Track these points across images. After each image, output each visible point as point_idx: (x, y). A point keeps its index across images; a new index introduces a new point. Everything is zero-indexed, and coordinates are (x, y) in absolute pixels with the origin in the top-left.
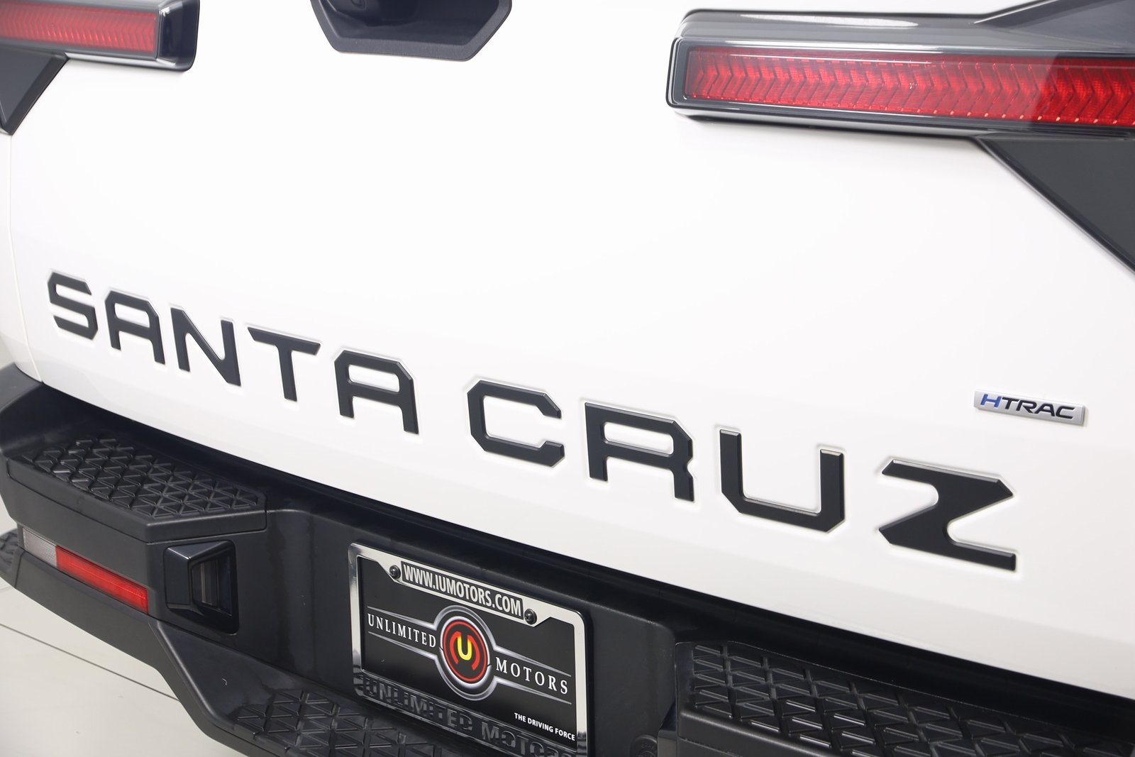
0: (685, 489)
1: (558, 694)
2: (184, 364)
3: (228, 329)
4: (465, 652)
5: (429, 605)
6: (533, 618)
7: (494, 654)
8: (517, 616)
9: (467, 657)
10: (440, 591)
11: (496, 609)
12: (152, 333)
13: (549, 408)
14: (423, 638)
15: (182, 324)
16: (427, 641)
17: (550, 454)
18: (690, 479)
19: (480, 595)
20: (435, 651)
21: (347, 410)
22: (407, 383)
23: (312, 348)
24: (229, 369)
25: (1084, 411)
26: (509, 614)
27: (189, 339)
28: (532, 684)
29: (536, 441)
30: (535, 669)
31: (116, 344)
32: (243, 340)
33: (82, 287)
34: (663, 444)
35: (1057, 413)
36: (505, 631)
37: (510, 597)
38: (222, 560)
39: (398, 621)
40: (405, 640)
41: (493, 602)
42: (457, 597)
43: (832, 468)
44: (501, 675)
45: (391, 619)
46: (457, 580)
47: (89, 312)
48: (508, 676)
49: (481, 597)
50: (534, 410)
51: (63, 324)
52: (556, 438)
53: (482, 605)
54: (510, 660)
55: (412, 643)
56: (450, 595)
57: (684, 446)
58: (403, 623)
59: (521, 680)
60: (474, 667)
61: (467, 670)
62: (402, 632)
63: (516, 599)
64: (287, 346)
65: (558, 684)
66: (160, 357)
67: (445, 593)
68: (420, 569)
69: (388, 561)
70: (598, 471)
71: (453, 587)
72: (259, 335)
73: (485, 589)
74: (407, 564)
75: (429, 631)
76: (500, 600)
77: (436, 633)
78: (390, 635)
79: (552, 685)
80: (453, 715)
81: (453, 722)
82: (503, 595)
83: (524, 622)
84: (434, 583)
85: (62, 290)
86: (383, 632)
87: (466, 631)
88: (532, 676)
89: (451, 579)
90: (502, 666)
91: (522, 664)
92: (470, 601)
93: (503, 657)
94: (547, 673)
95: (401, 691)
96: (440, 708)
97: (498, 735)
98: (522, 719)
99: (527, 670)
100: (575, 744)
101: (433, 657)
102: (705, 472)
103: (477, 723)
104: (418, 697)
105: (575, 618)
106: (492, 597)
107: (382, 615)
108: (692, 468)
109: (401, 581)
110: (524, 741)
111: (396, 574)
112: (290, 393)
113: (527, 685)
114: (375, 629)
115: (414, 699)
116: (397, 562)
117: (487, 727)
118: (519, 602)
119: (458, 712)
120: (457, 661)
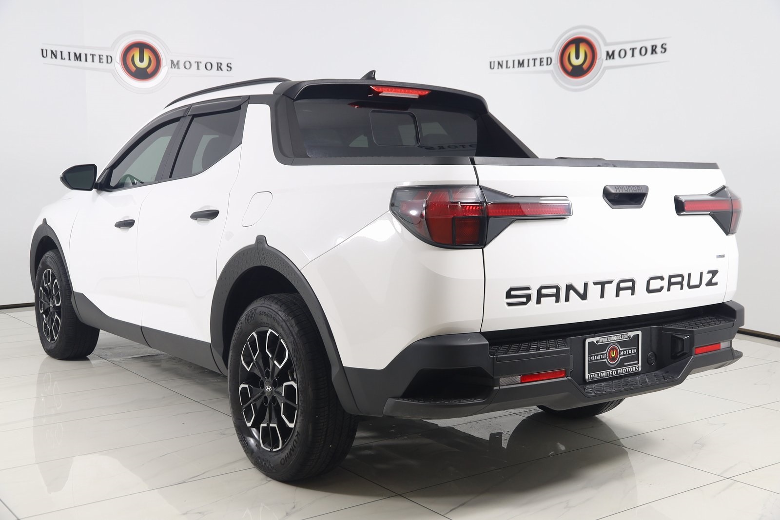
1: (634, 353)
2: (567, 299)
3: (586, 285)
4: (613, 354)
5: (604, 347)
6: (630, 337)
7: (620, 351)
9: (613, 356)
11: (622, 339)
12: (557, 295)
14: (604, 356)
15: (569, 288)
17: (662, 288)
18: (683, 285)
19: (619, 337)
20: (606, 358)
21: (617, 295)
22: (634, 283)
23: (611, 282)
24: (583, 297)
26: (625, 339)
27: (571, 292)
28: (629, 354)
29: (658, 287)
30: (629, 350)
31: (538, 302)
32: (591, 287)
33: (528, 289)
34: (680, 279)
36: (622, 344)
37: (625, 334)
40: (599, 359)
42: (613, 341)
43: (702, 274)
44: (622, 356)
45: (594, 356)
47: (529, 296)
48: (623, 355)
50: (659, 280)
51: (510, 304)
53: (618, 340)
54: (623, 351)
55: (601, 359)
57: (683, 279)
58: (597, 355)
60: (615, 357)
61: (613, 359)
62: (598, 358)
64: (603, 284)
65: (634, 351)
66: (557, 301)
67: (610, 341)
68: (604, 337)
69: (594, 340)
70: (669, 290)
71: (612, 339)
72: (595, 284)
73: (619, 335)
74: (601, 338)
75: (604, 354)
76: (623, 336)
77: (606, 353)
78: (595, 360)
79: (633, 352)
83: (628, 339)
84: (607, 340)
85: (514, 293)
86: (593, 360)
87: (613, 349)
89: (612, 337)
90: (622, 353)
91: (626, 350)
92: (616, 340)
93: (622, 351)
94: (631, 349)
95: (598, 374)
96: (608, 372)
97: (622, 371)
98: (626, 364)
99: (627, 351)
100: (638, 363)
101: (606, 360)
102: (685, 283)
103: (617, 371)
104: (603, 373)
105: (639, 333)
106: (621, 337)
107: (593, 356)
108: (684, 283)
109: (599, 344)
110: (627, 369)
111: (597, 342)
112: (602, 296)
113: (627, 355)
114: (591, 361)
115: (602, 374)
116: (598, 339)
117: (619, 370)
118: (627, 335)
119: (613, 371)
120: (611, 358)
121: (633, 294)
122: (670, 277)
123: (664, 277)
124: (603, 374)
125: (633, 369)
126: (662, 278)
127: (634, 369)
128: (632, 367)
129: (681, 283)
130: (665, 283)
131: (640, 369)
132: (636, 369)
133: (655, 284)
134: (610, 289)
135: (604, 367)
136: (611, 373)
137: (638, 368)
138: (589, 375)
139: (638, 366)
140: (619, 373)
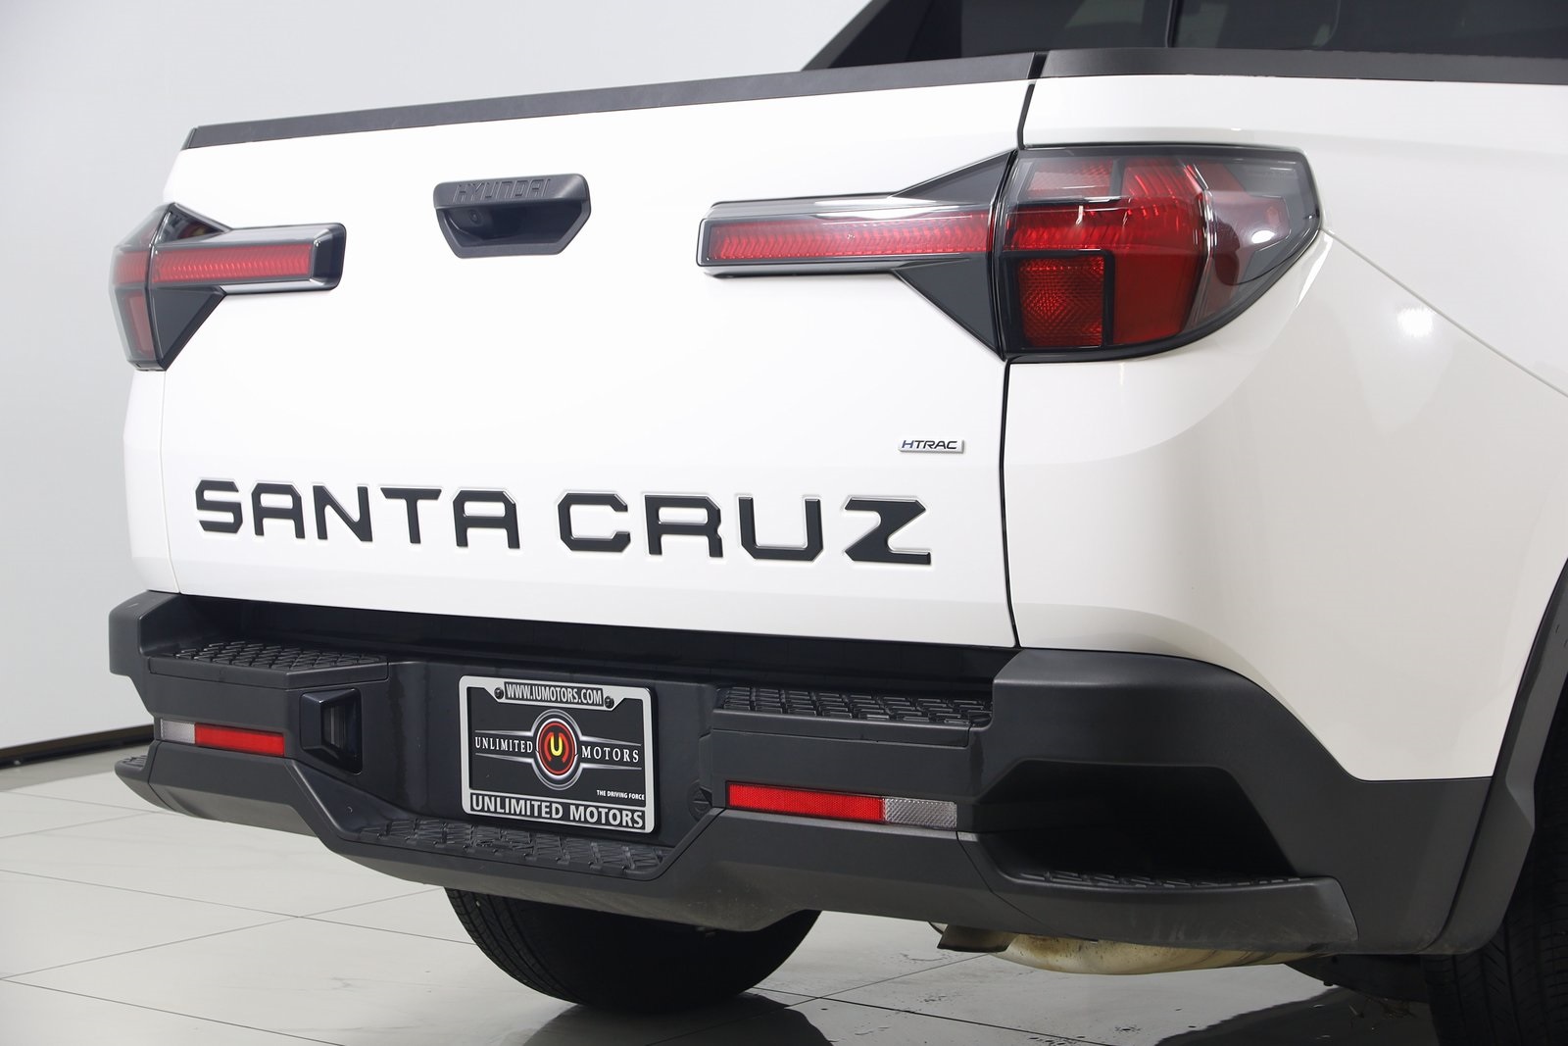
0: (716, 549)
1: (630, 764)
2: (322, 534)
3: (363, 493)
4: (557, 749)
5: (524, 715)
6: (610, 703)
7: (580, 743)
8: (599, 705)
9: (557, 753)
10: (536, 700)
11: (582, 703)
12: (295, 514)
13: (619, 506)
14: (523, 746)
15: (322, 497)
16: (526, 748)
17: (620, 542)
18: (720, 540)
20: (532, 755)
21: (462, 541)
22: (511, 508)
23: (433, 494)
24: (363, 529)
25: (963, 443)
26: (593, 704)
27: (329, 510)
28: (611, 761)
29: (608, 533)
30: (613, 747)
31: (259, 531)
32: (376, 499)
33: (230, 487)
34: (700, 516)
35: (947, 447)
36: (589, 721)
37: (592, 689)
38: (348, 706)
39: (500, 737)
40: (508, 752)
41: (580, 698)
42: (551, 701)
43: (813, 510)
44: (586, 760)
45: (495, 737)
46: (550, 686)
47: (235, 508)
48: (592, 760)
49: (570, 695)
50: (608, 509)
51: (208, 526)
52: (623, 529)
53: (571, 703)
54: (593, 745)
55: (513, 753)
56: (544, 701)
57: (715, 516)
58: (505, 737)
59: (602, 761)
60: (564, 760)
61: (557, 764)
62: (504, 746)
63: (597, 690)
64: (412, 497)
65: (631, 756)
66: (300, 533)
67: (541, 700)
68: (520, 684)
69: (491, 684)
70: (655, 548)
71: (546, 693)
72: (390, 493)
73: (573, 688)
74: (509, 683)
75: (526, 739)
76: (585, 694)
77: (533, 739)
78: (495, 752)
79: (626, 758)
80: (546, 807)
81: (546, 813)
82: (587, 689)
83: (604, 708)
84: (531, 694)
85: (209, 495)
86: (488, 751)
87: (556, 730)
88: (610, 753)
89: (545, 686)
90: (586, 753)
91: (602, 746)
92: (561, 702)
93: (587, 744)
94: (622, 748)
95: (503, 799)
96: (536, 804)
97: (582, 813)
98: (602, 793)
99: (607, 749)
100: (644, 803)
101: (530, 761)
103: (566, 807)
104: (518, 800)
105: (643, 695)
106: (579, 693)
107: (489, 737)
108: (721, 531)
109: (503, 700)
110: (603, 811)
111: (500, 694)
112: (415, 537)
113: (606, 762)
114: (481, 750)
115: (513, 801)
116: (501, 683)
117: (573, 808)
118: (599, 692)
119: (551, 802)
120: (550, 759)
121: (514, 542)
122: (654, 504)
123: (624, 497)
124: (518, 806)
125: (622, 818)
127: (627, 819)
128: (621, 810)
129: (710, 530)
130: (635, 522)
131: (650, 827)
132: (634, 821)
133: (589, 522)
134: (437, 516)
135: (522, 781)
136: (544, 810)
137: (642, 817)
138: (472, 794)
139: (643, 812)
140: (572, 818)
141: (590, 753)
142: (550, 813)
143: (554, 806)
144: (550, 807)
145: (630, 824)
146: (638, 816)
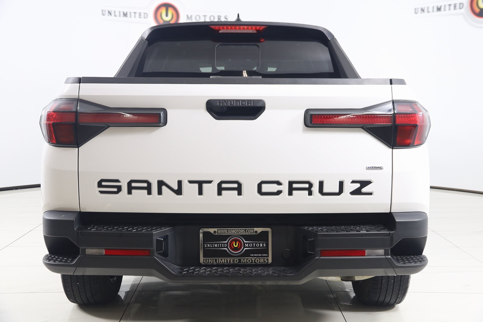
0: (310, 194)
1: (263, 247)
2: (160, 193)
3: (180, 182)
4: (236, 245)
5: (225, 238)
6: (257, 232)
7: (245, 243)
8: (252, 233)
10: (229, 233)
11: (246, 233)
12: (148, 188)
15: (161, 183)
16: (224, 246)
17: (279, 193)
18: (312, 191)
19: (242, 231)
20: (227, 247)
21: (220, 194)
22: (240, 185)
23: (210, 182)
24: (179, 192)
26: (250, 233)
27: (164, 187)
28: (256, 247)
29: (276, 191)
30: (256, 243)
32: (185, 184)
34: (306, 186)
35: (380, 168)
36: (247, 237)
37: (250, 229)
39: (214, 244)
40: (217, 247)
42: (234, 233)
44: (247, 247)
45: (212, 244)
46: (235, 229)
48: (249, 247)
50: (275, 185)
52: (280, 189)
53: (242, 233)
54: (249, 243)
55: (220, 247)
57: (311, 185)
59: (252, 247)
60: (238, 248)
61: (236, 249)
62: (216, 246)
64: (200, 184)
65: (263, 245)
66: (150, 193)
67: (231, 233)
68: (223, 229)
69: (212, 230)
70: (290, 194)
71: (233, 231)
72: (191, 182)
73: (243, 229)
74: (219, 229)
75: (224, 243)
76: (247, 231)
77: (227, 243)
78: (212, 247)
79: (261, 246)
80: (232, 260)
81: (232, 262)
82: (248, 229)
83: (254, 234)
84: (227, 232)
86: (210, 247)
87: (236, 241)
88: (256, 245)
89: (233, 229)
91: (252, 243)
92: (238, 233)
93: (247, 243)
94: (260, 243)
95: (216, 260)
96: (228, 260)
97: (246, 260)
98: (252, 255)
99: (254, 244)
100: (268, 256)
101: (226, 249)
102: (315, 189)
103: (240, 260)
104: (222, 259)
105: (269, 230)
106: (245, 231)
107: (210, 244)
108: (312, 189)
109: (216, 234)
110: (253, 259)
111: (215, 232)
112: (200, 193)
113: (254, 247)
114: (207, 247)
115: (220, 260)
116: (216, 230)
117: (242, 260)
118: (253, 230)
119: (234, 259)
120: (233, 248)
121: (240, 194)
122: (291, 183)
123: (281, 181)
124: (222, 261)
125: (260, 261)
126: (279, 183)
128: (260, 259)
129: (309, 189)
130: (285, 188)
131: (270, 262)
133: (269, 188)
135: (223, 254)
138: (204, 259)
139: (268, 259)
140: (242, 262)
141: (248, 245)
142: (234, 261)
143: (235, 260)
144: (234, 260)
145: (263, 262)
146: (266, 260)
